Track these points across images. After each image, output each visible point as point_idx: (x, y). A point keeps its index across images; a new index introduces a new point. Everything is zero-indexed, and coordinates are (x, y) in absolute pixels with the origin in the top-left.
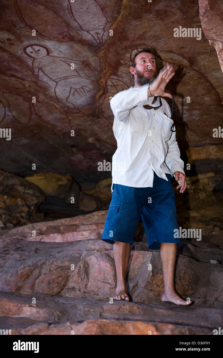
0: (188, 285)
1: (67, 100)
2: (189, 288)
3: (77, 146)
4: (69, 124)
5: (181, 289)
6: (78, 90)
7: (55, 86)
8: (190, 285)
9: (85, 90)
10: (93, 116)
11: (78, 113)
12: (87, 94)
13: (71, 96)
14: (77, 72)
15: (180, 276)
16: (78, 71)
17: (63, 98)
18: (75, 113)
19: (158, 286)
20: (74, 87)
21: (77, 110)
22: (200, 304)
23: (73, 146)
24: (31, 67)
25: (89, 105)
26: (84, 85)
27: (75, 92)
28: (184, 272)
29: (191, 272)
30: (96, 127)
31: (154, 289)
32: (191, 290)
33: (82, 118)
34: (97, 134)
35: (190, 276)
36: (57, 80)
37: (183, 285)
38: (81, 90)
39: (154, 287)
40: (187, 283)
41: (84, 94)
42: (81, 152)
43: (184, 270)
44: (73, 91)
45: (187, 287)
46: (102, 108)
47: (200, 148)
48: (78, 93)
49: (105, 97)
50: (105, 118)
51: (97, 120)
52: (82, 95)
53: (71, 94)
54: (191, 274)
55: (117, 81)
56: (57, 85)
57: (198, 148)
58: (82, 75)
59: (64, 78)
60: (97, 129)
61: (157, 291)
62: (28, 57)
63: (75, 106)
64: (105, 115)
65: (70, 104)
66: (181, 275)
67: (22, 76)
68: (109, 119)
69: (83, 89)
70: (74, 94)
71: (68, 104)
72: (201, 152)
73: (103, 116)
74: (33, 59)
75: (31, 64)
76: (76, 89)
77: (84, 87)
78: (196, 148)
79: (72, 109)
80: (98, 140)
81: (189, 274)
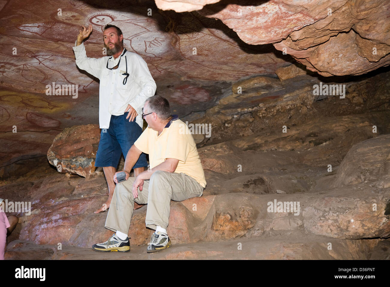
0: (247, 221)
1: (145, 52)
2: (249, 223)
3: (173, 86)
4: (157, 70)
5: (241, 225)
6: (153, 42)
7: (130, 43)
8: (249, 220)
9: (159, 41)
10: (176, 60)
11: (160, 60)
12: (163, 43)
13: (148, 48)
14: (145, 29)
15: (239, 214)
16: (146, 27)
17: (141, 51)
18: (157, 60)
19: (221, 226)
20: (148, 41)
21: (159, 57)
22: (259, 235)
23: (168, 87)
24: (101, 33)
25: (168, 51)
26: (156, 37)
27: (150, 44)
28: (243, 210)
29: (249, 209)
30: (182, 68)
31: (218, 229)
32: (250, 224)
33: (166, 63)
34: (186, 73)
35: (248, 213)
36: (130, 39)
37: (243, 222)
38: (155, 41)
39: (218, 227)
40: (246, 219)
41: (160, 44)
42: (179, 90)
43: (243, 208)
44: (148, 44)
45: (246, 223)
46: (181, 52)
47: (289, 67)
48: (154, 44)
49: (179, 43)
50: (188, 59)
51: (181, 62)
52: (158, 45)
53: (147, 47)
54: (249, 211)
55: (184, 29)
56: (131, 42)
57: (287, 68)
58: (150, 30)
59: (135, 36)
60: (184, 69)
61: (221, 230)
62: (96, 26)
63: (156, 55)
64: (186, 57)
65: (150, 54)
66: (241, 213)
67: (97, 41)
68: (192, 59)
69: (156, 40)
70: (150, 46)
71: (148, 55)
72: (290, 71)
73: (185, 58)
74: (101, 27)
75: (101, 31)
76: (150, 42)
77: (157, 39)
78: (285, 68)
79: (154, 58)
80: (190, 77)
81: (248, 211)
